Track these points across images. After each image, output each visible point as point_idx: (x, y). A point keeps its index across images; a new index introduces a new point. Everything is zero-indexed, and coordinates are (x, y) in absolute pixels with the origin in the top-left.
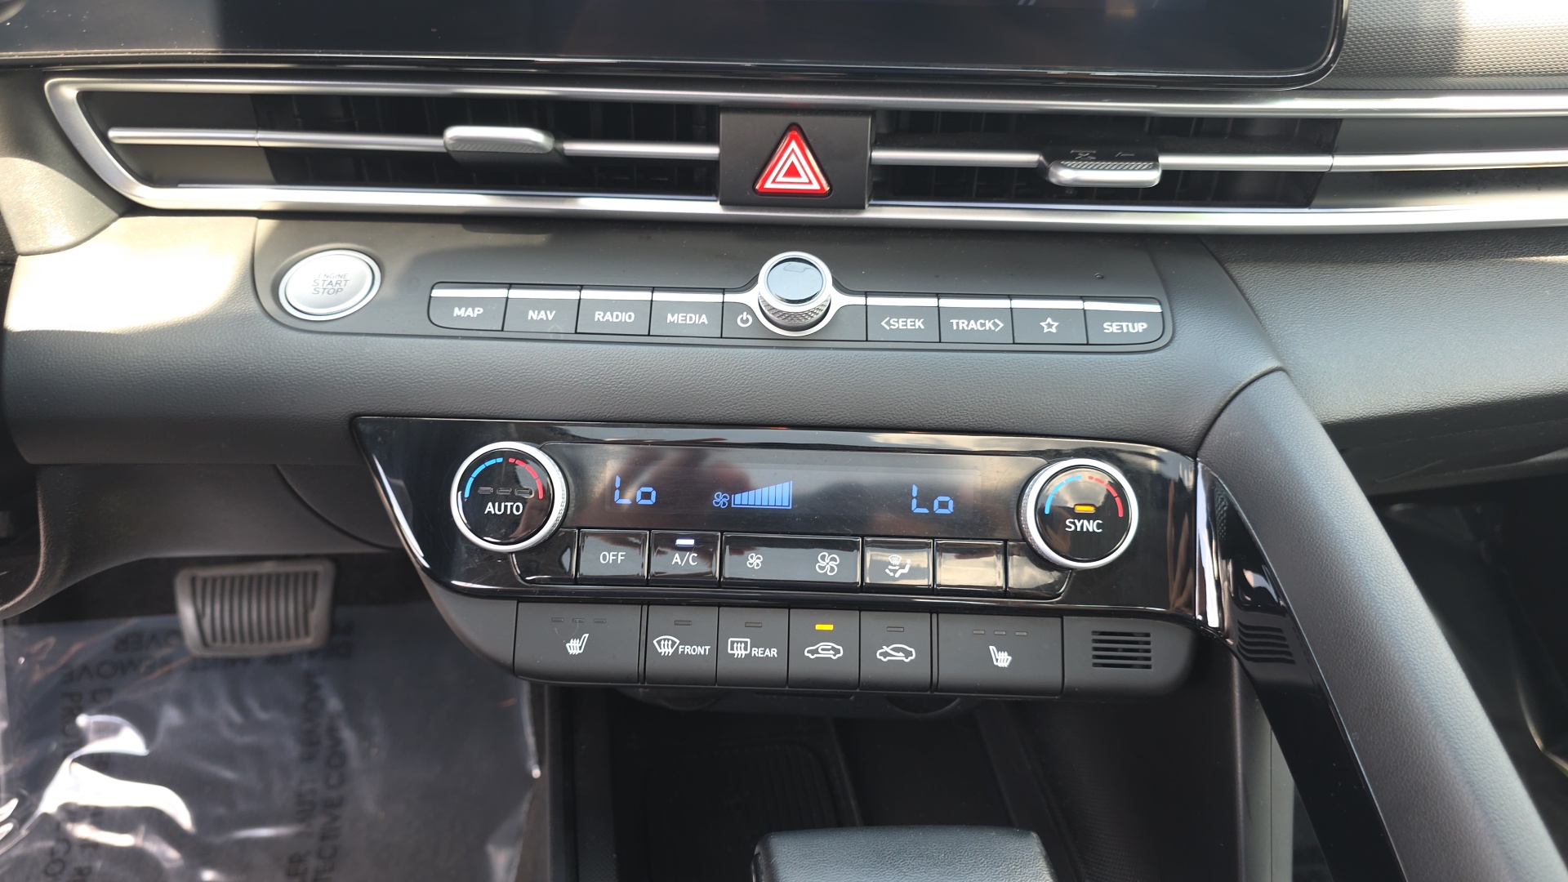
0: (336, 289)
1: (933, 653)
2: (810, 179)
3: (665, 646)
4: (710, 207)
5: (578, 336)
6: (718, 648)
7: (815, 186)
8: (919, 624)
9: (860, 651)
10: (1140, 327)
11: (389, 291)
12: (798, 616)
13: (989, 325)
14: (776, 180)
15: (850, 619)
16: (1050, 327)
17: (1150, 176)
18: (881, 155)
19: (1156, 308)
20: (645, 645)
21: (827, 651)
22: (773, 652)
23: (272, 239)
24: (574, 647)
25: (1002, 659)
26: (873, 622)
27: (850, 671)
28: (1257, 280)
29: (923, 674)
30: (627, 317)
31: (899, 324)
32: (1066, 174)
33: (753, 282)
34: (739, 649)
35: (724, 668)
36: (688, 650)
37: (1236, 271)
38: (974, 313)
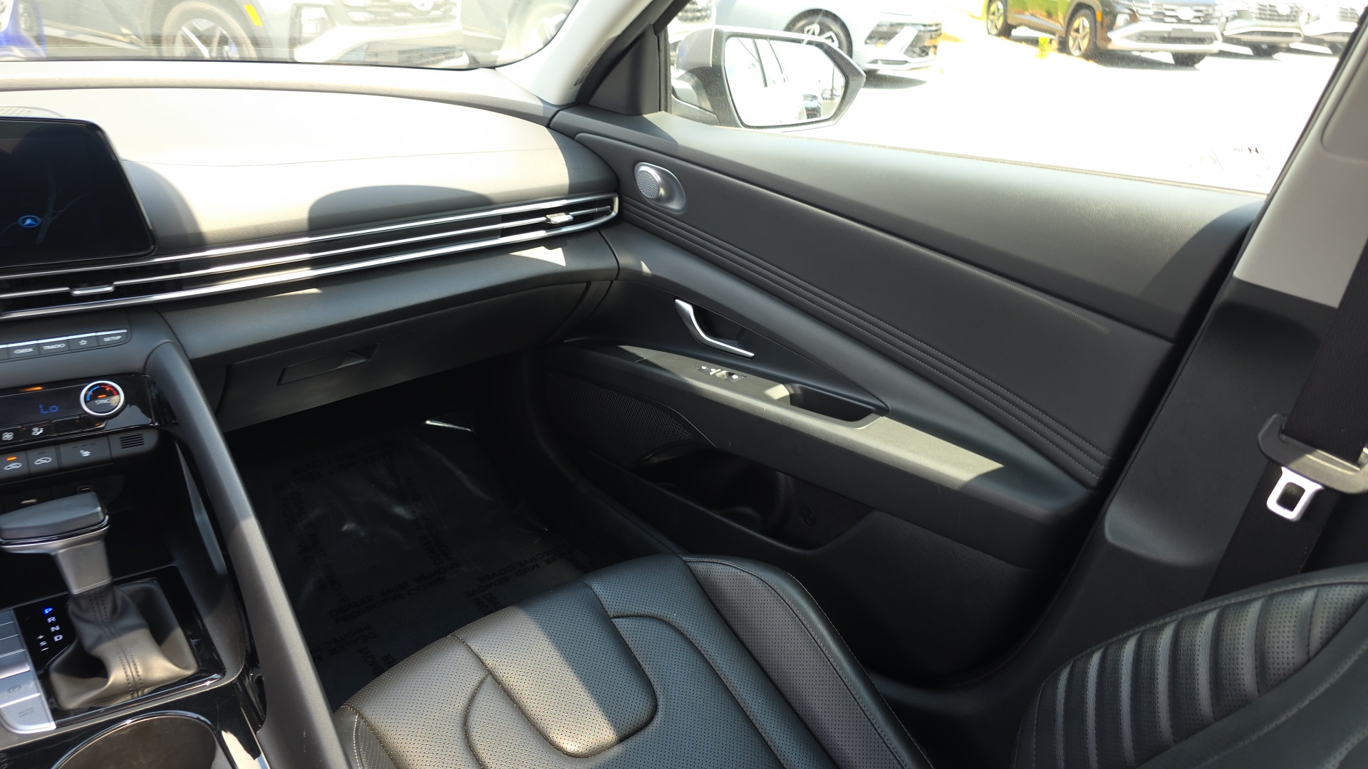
1: (58, 457)
8: (52, 450)
9: (28, 463)
10: (119, 337)
12: (2, 457)
13: (59, 346)
15: (22, 455)
16: (83, 343)
17: (109, 289)
18: (2, 296)
19: (125, 331)
21: (13, 466)
25: (86, 454)
26: (31, 454)
27: (25, 471)
28: (172, 317)
29: (56, 465)
31: (22, 351)
32: (77, 292)
37: (163, 314)
38: (53, 343)
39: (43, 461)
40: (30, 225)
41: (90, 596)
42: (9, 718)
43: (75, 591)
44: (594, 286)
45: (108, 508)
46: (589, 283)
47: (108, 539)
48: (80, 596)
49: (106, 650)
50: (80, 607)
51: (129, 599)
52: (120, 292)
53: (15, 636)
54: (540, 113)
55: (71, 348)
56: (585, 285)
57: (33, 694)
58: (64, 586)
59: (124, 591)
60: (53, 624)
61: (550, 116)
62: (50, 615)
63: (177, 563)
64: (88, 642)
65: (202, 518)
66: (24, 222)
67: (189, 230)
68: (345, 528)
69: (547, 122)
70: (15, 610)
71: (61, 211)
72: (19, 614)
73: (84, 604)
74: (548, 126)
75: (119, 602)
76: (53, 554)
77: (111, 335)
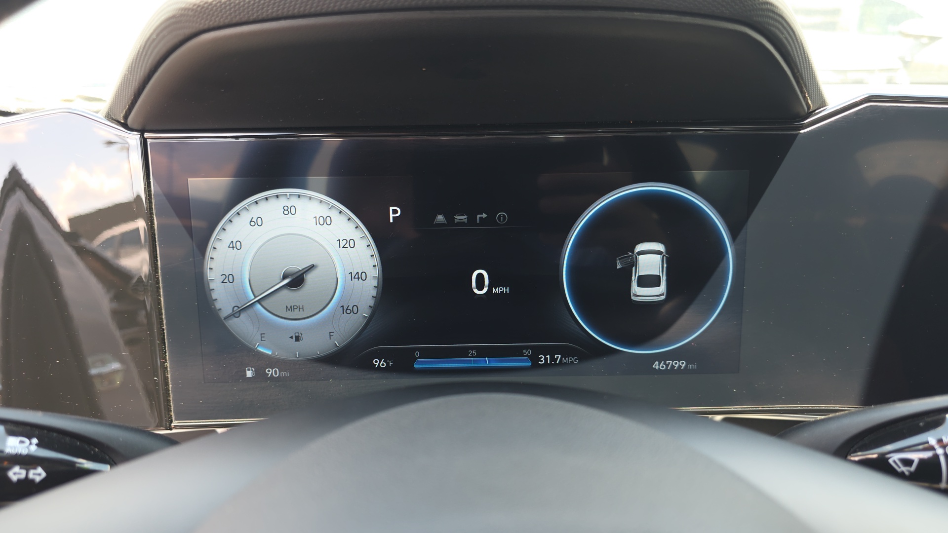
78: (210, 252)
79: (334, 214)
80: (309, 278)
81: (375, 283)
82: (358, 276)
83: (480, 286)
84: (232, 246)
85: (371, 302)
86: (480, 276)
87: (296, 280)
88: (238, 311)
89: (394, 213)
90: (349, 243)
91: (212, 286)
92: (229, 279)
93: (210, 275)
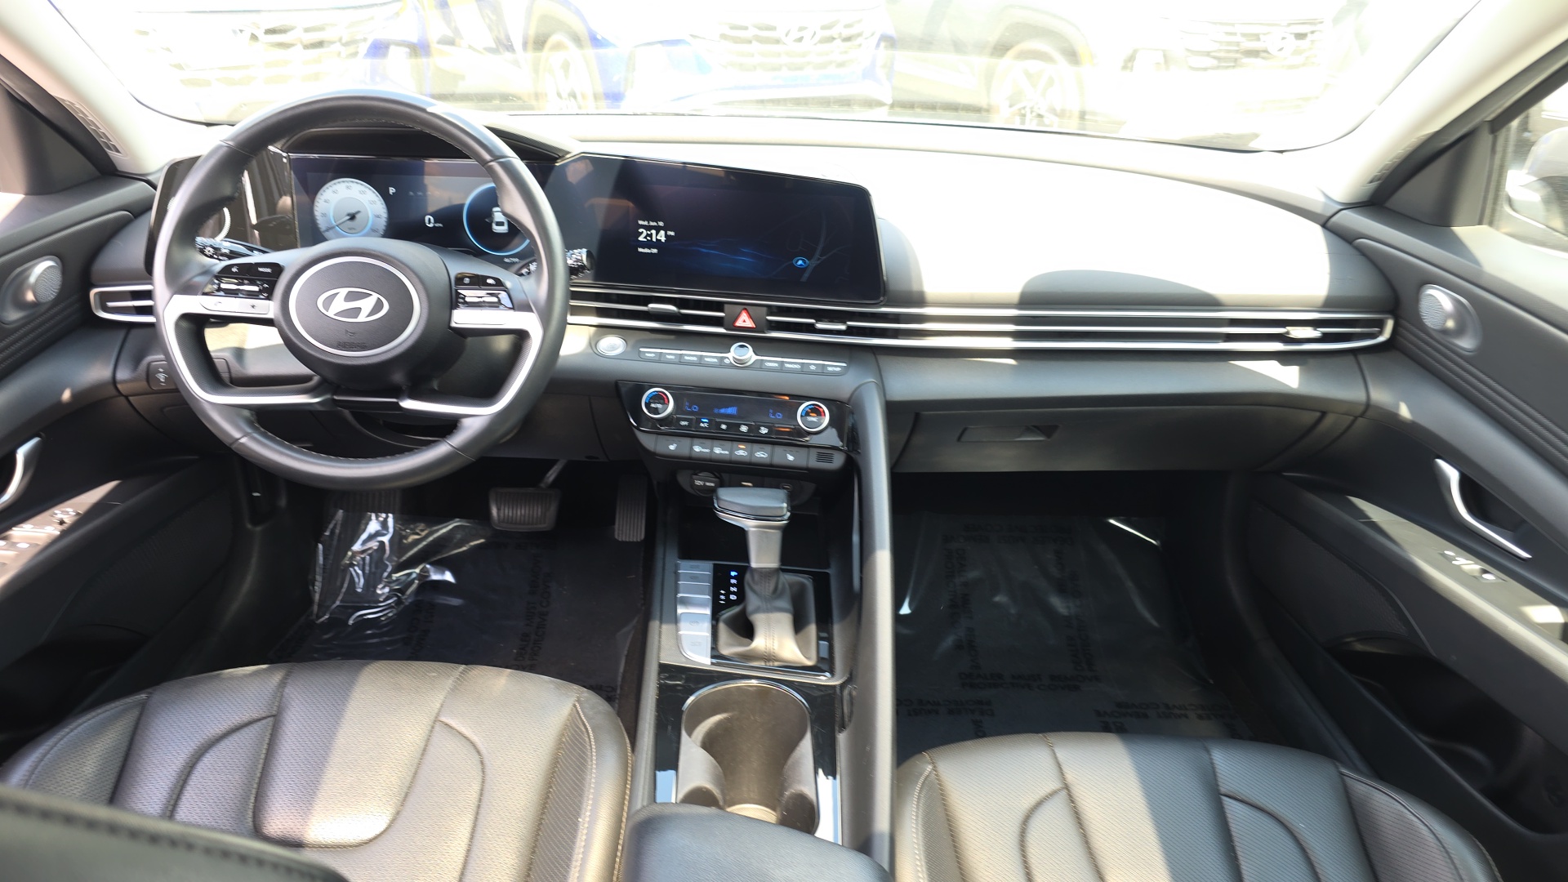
0: (613, 348)
1: (772, 455)
2: (749, 324)
3: (697, 449)
4: (721, 330)
5: (681, 363)
6: (712, 450)
7: (750, 326)
8: (769, 448)
9: (751, 453)
10: (838, 369)
11: (629, 349)
12: (735, 443)
13: (796, 366)
14: (739, 323)
15: (749, 445)
16: (813, 368)
17: (843, 327)
18: (769, 318)
19: (844, 365)
20: (692, 449)
21: (742, 453)
22: (727, 452)
23: (595, 334)
24: (672, 447)
25: (791, 458)
26: (756, 446)
27: (747, 460)
28: (884, 360)
29: (768, 461)
30: (695, 359)
31: (771, 365)
32: (820, 326)
33: (729, 352)
34: (718, 451)
35: (713, 457)
36: (703, 450)
37: (879, 357)
38: (793, 363)
39: (761, 455)
40: (801, 265)
41: (761, 573)
42: (685, 644)
43: (754, 565)
44: (1329, 420)
45: (792, 508)
46: (1324, 414)
47: (787, 532)
48: (756, 570)
49: (759, 620)
50: (753, 577)
51: (787, 586)
52: (851, 331)
53: (708, 585)
54: (1318, 209)
55: (804, 370)
56: (1318, 414)
57: (704, 631)
58: (747, 559)
59: (788, 578)
60: (734, 585)
61: (1329, 214)
62: (734, 578)
63: (831, 571)
64: (750, 608)
65: (856, 538)
66: (797, 262)
67: (915, 288)
68: (997, 599)
69: (1323, 221)
70: (714, 564)
71: (824, 257)
72: (716, 568)
73: (756, 577)
74: (1324, 226)
75: (780, 586)
76: (746, 529)
77: (834, 366)
78: (316, 204)
79: (367, 190)
80: (358, 216)
81: (385, 220)
82: (378, 217)
83: (430, 222)
84: (326, 201)
85: (384, 228)
86: (429, 219)
87: (352, 217)
88: (328, 230)
89: (392, 190)
90: (373, 202)
91: (318, 218)
92: (324, 215)
93: (316, 213)
